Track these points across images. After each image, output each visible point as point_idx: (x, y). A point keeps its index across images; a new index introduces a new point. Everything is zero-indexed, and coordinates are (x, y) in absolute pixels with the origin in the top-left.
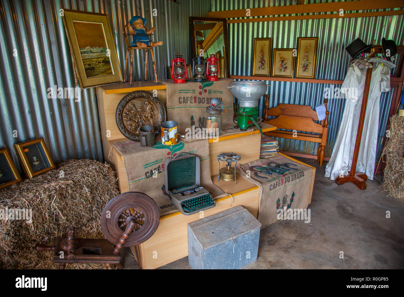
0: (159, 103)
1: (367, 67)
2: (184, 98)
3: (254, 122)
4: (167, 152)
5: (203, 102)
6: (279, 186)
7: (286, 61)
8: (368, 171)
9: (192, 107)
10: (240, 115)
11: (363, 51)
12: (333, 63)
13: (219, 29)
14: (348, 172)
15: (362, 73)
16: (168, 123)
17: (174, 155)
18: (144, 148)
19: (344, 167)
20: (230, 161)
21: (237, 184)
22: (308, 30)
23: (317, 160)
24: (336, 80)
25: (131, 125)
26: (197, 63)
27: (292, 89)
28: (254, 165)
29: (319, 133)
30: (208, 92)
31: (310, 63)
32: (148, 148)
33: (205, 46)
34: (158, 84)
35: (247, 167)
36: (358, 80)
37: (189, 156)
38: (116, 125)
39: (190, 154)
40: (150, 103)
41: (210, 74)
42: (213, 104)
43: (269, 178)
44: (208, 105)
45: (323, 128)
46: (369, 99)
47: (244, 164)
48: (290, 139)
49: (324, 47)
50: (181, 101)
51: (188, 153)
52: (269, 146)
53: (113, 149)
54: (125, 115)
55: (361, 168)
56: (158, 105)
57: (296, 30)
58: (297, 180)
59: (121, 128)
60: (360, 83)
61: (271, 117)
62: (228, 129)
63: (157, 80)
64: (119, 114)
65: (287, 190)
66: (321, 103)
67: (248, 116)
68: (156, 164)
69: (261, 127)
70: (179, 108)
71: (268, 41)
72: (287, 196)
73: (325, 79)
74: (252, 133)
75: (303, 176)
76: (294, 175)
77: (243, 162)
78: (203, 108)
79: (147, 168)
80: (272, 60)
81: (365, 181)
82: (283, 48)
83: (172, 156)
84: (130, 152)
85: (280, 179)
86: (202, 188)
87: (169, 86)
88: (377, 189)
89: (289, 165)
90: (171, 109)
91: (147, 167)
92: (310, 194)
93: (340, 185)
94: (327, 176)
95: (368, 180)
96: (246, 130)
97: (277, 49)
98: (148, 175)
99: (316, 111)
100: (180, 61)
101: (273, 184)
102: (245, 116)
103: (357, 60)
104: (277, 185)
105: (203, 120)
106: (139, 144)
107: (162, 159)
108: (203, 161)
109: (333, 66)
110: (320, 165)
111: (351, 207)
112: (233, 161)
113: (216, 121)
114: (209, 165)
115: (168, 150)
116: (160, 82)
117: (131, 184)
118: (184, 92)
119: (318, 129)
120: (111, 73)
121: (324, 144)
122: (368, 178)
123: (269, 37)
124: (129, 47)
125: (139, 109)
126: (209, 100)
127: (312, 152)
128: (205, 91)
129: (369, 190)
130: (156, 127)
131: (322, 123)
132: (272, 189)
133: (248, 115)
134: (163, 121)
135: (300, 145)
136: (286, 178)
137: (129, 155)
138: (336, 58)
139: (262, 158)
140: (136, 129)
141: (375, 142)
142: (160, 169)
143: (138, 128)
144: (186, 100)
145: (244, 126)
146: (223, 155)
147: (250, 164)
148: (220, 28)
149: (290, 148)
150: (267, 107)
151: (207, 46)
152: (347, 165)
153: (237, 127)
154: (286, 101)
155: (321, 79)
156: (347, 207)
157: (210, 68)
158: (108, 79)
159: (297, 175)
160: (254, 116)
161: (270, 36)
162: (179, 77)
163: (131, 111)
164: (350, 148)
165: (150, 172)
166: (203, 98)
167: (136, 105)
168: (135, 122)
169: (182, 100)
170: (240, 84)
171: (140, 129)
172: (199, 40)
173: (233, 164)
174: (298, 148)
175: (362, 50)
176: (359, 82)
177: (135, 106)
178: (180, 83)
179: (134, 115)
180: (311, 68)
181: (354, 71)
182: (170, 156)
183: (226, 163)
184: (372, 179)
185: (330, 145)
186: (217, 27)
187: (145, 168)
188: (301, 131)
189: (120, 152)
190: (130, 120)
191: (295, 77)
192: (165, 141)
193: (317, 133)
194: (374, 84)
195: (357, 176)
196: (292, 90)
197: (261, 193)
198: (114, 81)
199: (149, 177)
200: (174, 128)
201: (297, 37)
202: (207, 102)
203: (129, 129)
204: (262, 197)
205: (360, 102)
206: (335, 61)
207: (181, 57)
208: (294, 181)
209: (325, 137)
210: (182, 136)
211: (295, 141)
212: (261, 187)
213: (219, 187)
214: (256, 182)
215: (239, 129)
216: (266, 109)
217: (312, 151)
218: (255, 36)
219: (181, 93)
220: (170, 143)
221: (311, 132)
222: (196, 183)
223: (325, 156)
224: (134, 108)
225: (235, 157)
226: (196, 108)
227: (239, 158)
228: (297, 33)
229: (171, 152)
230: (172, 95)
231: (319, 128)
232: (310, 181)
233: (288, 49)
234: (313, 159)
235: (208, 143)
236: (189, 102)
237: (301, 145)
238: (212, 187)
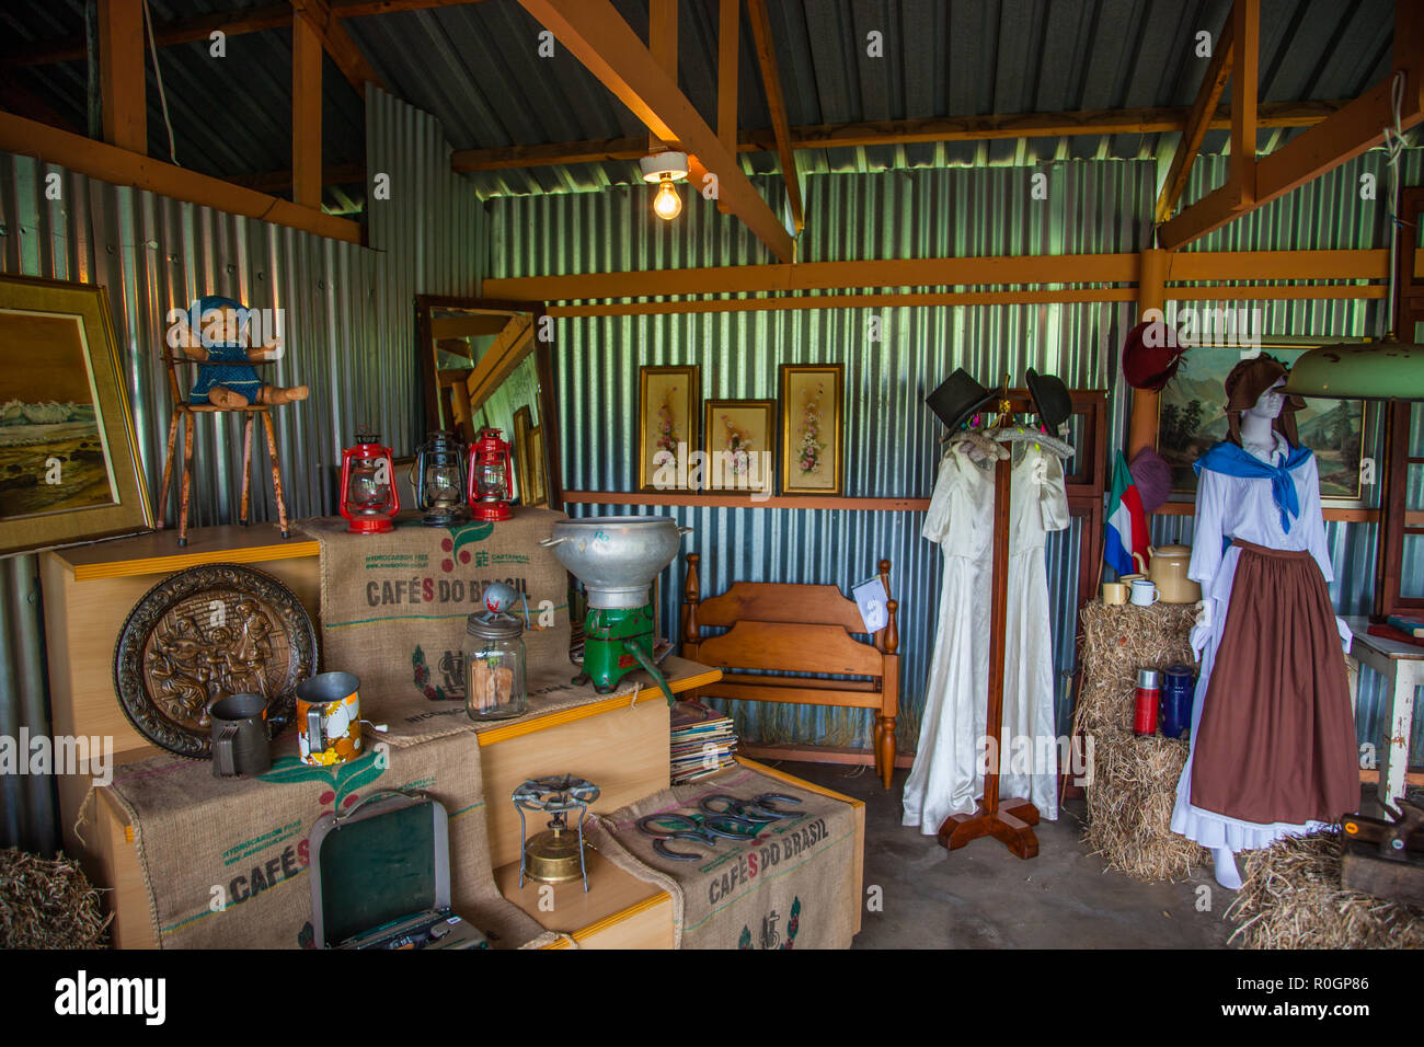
0: (292, 607)
1: (994, 458)
2: (387, 584)
3: (640, 658)
4: (321, 794)
5: (458, 596)
6: (743, 880)
7: (747, 442)
8: (1037, 791)
9: (416, 617)
10: (591, 637)
11: (977, 409)
12: (897, 445)
13: (520, 337)
14: (977, 801)
15: (983, 475)
16: (324, 681)
17: (348, 803)
18: (225, 783)
19: (964, 783)
20: (560, 808)
21: (591, 891)
22: (809, 342)
23: (876, 770)
24: (908, 497)
25: (178, 696)
26: (435, 461)
27: (773, 530)
28: (651, 811)
29: (873, 676)
30: (473, 562)
31: (823, 446)
32: (243, 782)
33: (477, 389)
34: (289, 537)
35: (626, 820)
36: (975, 498)
37: (404, 801)
38: (114, 697)
39: (410, 793)
40: (254, 609)
41: (481, 497)
42: (493, 604)
43: (704, 855)
44: (474, 608)
45: (884, 659)
46: (1012, 556)
47: (616, 812)
48: (780, 703)
49: (862, 394)
50: (378, 598)
51: (399, 790)
52: (703, 739)
53: (99, 795)
54: (153, 657)
55: (1017, 783)
56: (287, 616)
57: (774, 341)
58: (806, 853)
59: (133, 710)
60: (979, 506)
61: (708, 628)
62: (550, 691)
63: (283, 522)
64: (129, 656)
65: (771, 894)
66: (869, 574)
67: (620, 639)
68: (275, 841)
69: (667, 675)
70: (368, 621)
71: (686, 377)
72: (773, 914)
73: (877, 494)
74: (635, 698)
75: (825, 835)
76: (793, 835)
77: (610, 804)
78: (458, 620)
79: (238, 863)
80: (700, 439)
81: (1034, 827)
82: (733, 397)
83: (341, 806)
84: (170, 805)
85: (745, 857)
86: (459, 920)
87: (330, 545)
88: (1071, 851)
89: (774, 800)
90: (338, 627)
91: (238, 859)
92: (853, 895)
93: (954, 851)
94: (910, 824)
95: (1041, 824)
96: (613, 690)
97: (716, 401)
98: (241, 889)
99: (855, 602)
100: (370, 455)
101: (720, 879)
102: (609, 640)
103: (964, 436)
104: (734, 878)
105: (460, 662)
106: (206, 767)
107: (299, 822)
108: (460, 816)
109: (897, 455)
110: (884, 786)
111: (998, 925)
112: (572, 806)
113: (505, 663)
114: (485, 829)
115: (321, 786)
116: (299, 528)
117: (168, 936)
118: (387, 562)
119: (867, 662)
120: (108, 498)
121: (889, 711)
122: (1041, 815)
123: (689, 363)
124: (182, 403)
125: (211, 633)
126: (478, 588)
127: (856, 741)
128: (465, 557)
129: (1050, 858)
130: (280, 698)
131: (879, 642)
132: (718, 896)
133: (617, 637)
134: (307, 673)
135: (815, 722)
136: (766, 850)
137: (162, 819)
138: (902, 428)
139: (680, 783)
140: (196, 711)
141: (1049, 691)
142: (293, 862)
143: (205, 706)
144: (394, 593)
145: (605, 676)
146: (537, 784)
147: (635, 810)
148: (523, 333)
149: (781, 734)
150: (693, 597)
151: (483, 388)
152: (970, 779)
153: (584, 679)
154: (757, 574)
155: (863, 497)
156: (984, 927)
157: (482, 475)
158: (94, 520)
159: (801, 834)
160: (642, 639)
161: (691, 360)
162: (370, 512)
163: (180, 643)
164: (974, 719)
165: (249, 879)
166: (457, 582)
167: (201, 617)
168: (194, 681)
169: (379, 593)
170: (585, 530)
171: (213, 710)
172: (458, 366)
173: (573, 817)
174: (808, 732)
175: (976, 406)
176: (976, 504)
177: (194, 623)
178: (372, 532)
179: (193, 654)
180: (828, 461)
181: (959, 470)
182: (331, 806)
183: (549, 816)
184: (1053, 817)
185: (912, 713)
186: (512, 329)
187: (227, 863)
188: (812, 673)
189: (125, 808)
190: (175, 674)
191: (778, 490)
192: (311, 752)
193: (865, 676)
194: (1022, 507)
195: (1007, 811)
196: (773, 536)
197: (681, 918)
198: (119, 526)
199: (246, 897)
200: (344, 701)
201: (777, 363)
202: (472, 596)
203: (169, 714)
204: (683, 930)
205: (988, 568)
206: (902, 439)
207: (376, 442)
208: (794, 859)
209: (891, 686)
210: (378, 728)
211: (796, 709)
212: (677, 893)
213: (523, 911)
214: (661, 875)
215: (590, 685)
216: (690, 605)
217: (857, 739)
218: (643, 361)
219: (377, 566)
220: (330, 757)
221: (846, 675)
222: (437, 904)
223: (897, 752)
224: (192, 630)
225: (579, 790)
226: (430, 620)
227: (593, 792)
228: (777, 351)
229: (336, 794)
230: (341, 576)
231: (869, 658)
232: (849, 853)
233: (750, 402)
234: (862, 766)
235: (476, 745)
236: (405, 598)
237: (818, 720)
238: (500, 912)
